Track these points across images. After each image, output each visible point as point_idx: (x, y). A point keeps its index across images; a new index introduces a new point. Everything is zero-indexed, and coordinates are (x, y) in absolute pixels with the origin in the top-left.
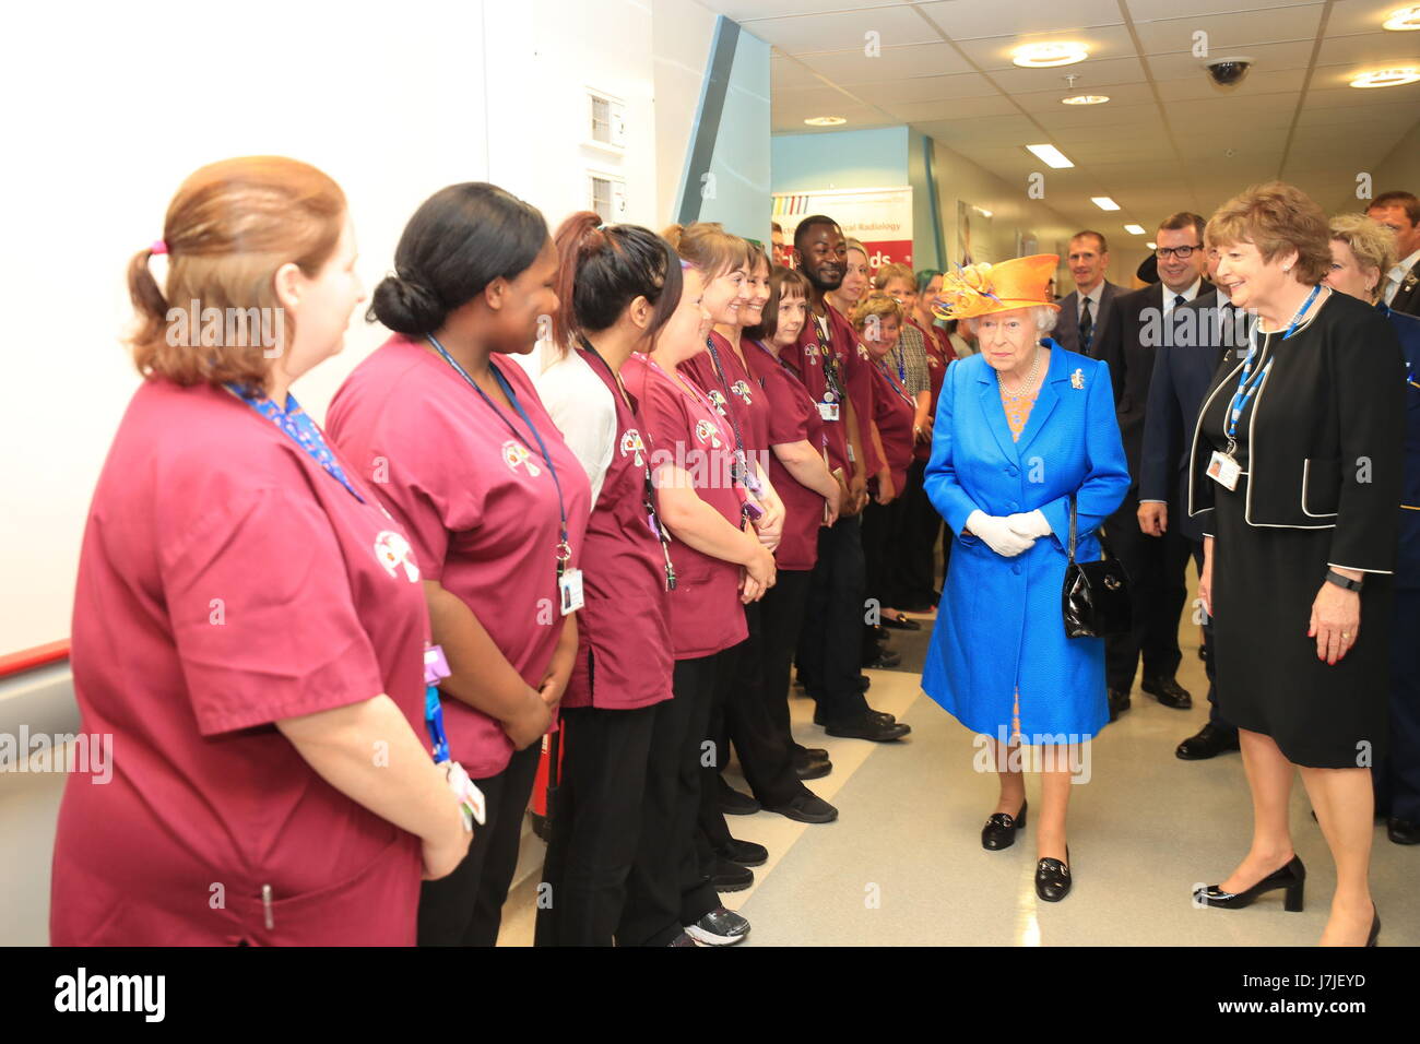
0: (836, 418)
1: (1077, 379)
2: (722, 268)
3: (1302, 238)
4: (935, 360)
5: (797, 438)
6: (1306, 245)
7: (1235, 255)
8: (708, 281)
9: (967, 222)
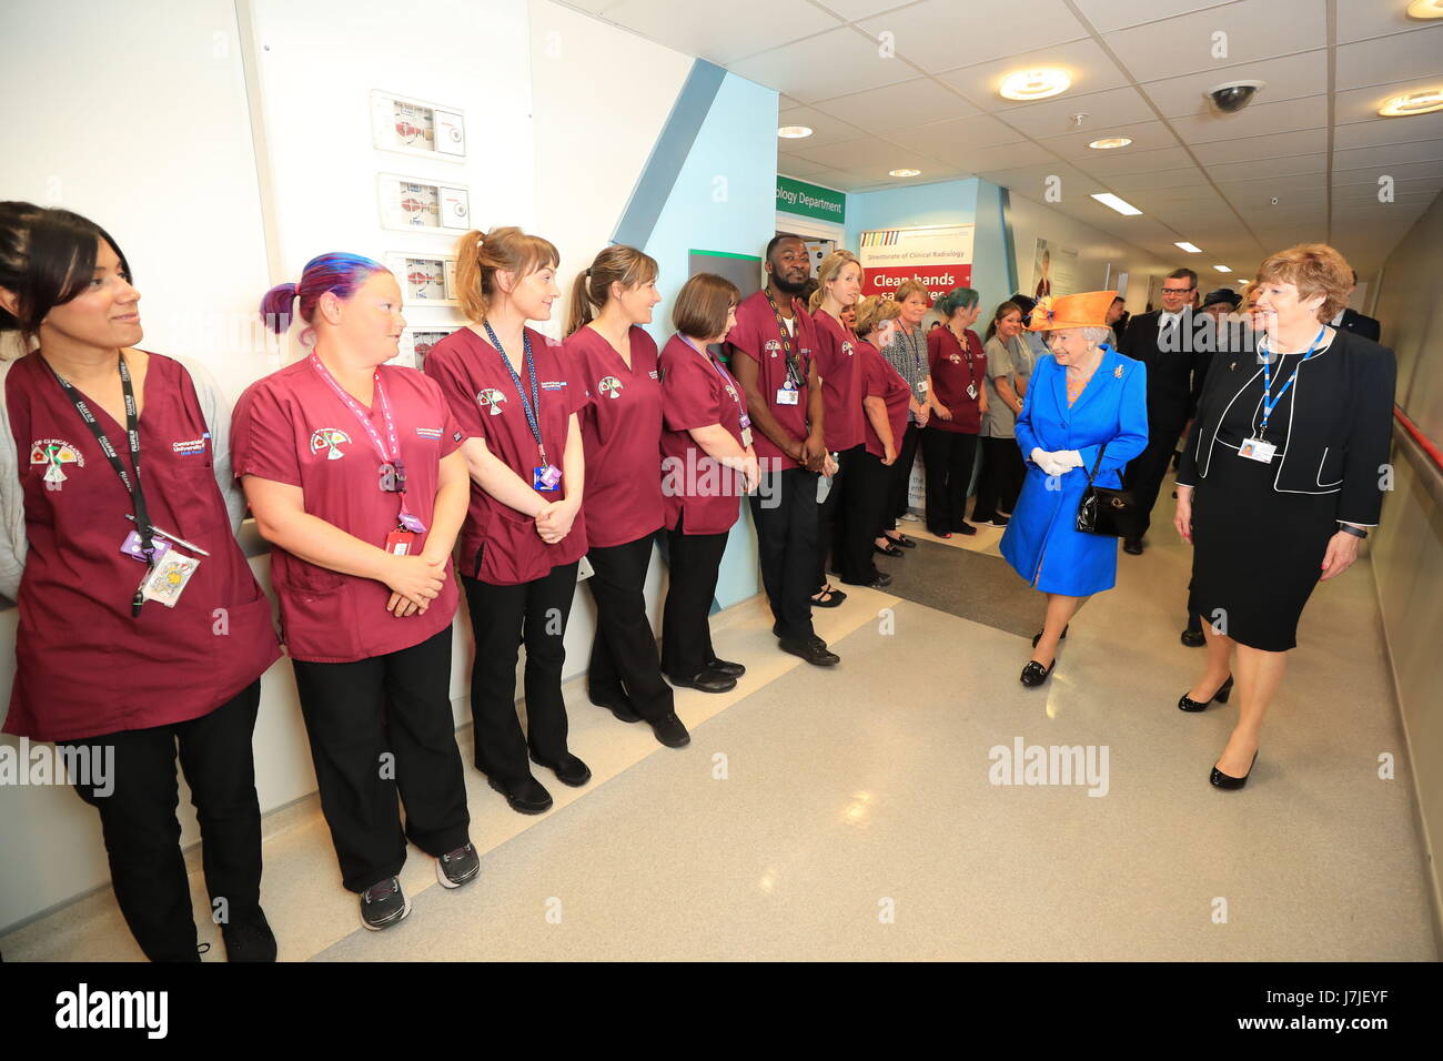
0: (795, 402)
1: (1119, 371)
2: (530, 265)
3: (1331, 287)
4: (958, 358)
5: (707, 422)
6: (1333, 292)
7: (1276, 292)
8: (518, 278)
9: (1047, 254)
